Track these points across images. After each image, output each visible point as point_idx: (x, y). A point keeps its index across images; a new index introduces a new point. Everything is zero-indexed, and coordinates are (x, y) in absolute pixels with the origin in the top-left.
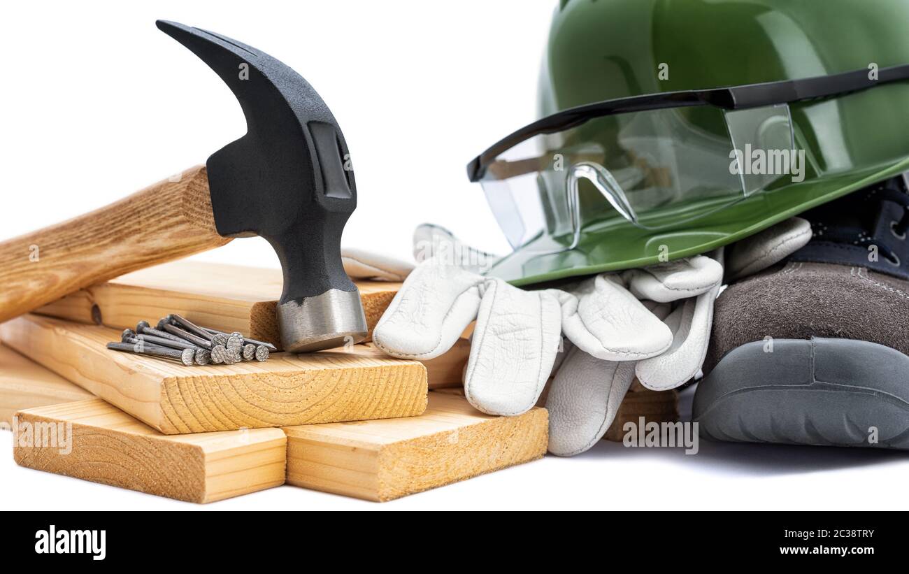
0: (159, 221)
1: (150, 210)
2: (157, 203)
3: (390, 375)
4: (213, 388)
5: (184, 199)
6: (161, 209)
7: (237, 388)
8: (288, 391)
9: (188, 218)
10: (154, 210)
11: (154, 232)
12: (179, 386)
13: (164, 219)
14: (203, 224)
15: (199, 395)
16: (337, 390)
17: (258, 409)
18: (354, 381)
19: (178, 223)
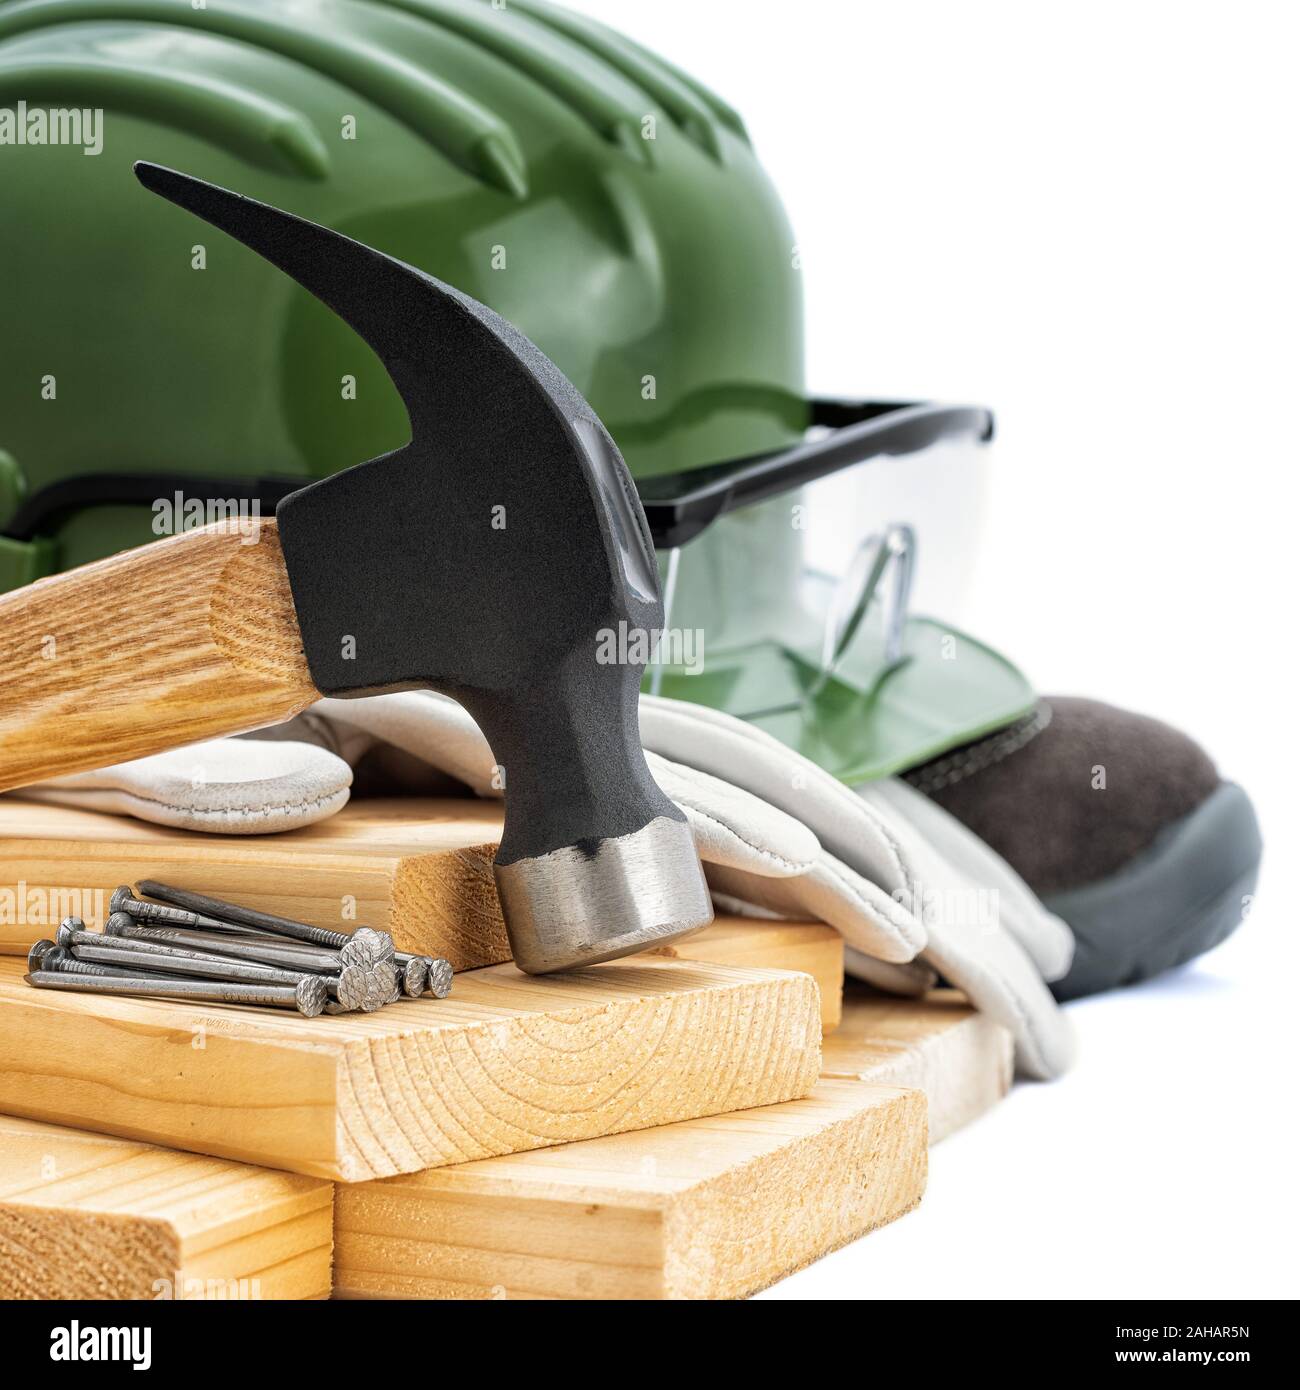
0: (139, 659)
1: (108, 630)
2: (130, 615)
3: (756, 1006)
4: (438, 1059)
5: (213, 603)
6: (145, 630)
7: (482, 1057)
8: (574, 1057)
9: (226, 650)
10: (120, 631)
11: (120, 685)
12: (373, 1060)
13: (155, 652)
14: (269, 665)
15: (412, 1079)
16: (662, 1049)
17: (521, 1104)
18: (694, 1023)
19: (196, 664)
